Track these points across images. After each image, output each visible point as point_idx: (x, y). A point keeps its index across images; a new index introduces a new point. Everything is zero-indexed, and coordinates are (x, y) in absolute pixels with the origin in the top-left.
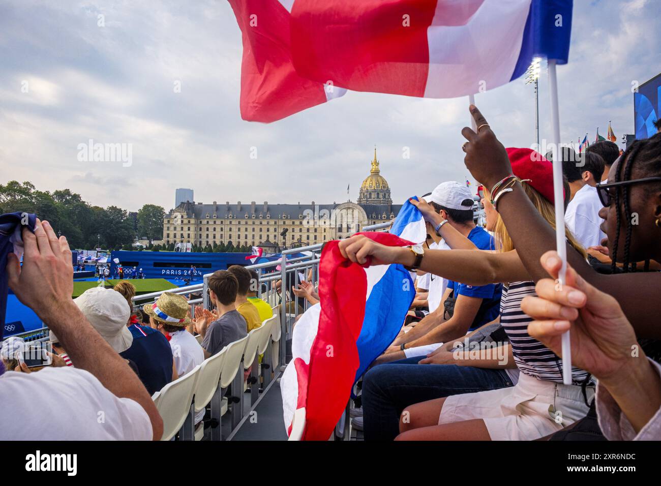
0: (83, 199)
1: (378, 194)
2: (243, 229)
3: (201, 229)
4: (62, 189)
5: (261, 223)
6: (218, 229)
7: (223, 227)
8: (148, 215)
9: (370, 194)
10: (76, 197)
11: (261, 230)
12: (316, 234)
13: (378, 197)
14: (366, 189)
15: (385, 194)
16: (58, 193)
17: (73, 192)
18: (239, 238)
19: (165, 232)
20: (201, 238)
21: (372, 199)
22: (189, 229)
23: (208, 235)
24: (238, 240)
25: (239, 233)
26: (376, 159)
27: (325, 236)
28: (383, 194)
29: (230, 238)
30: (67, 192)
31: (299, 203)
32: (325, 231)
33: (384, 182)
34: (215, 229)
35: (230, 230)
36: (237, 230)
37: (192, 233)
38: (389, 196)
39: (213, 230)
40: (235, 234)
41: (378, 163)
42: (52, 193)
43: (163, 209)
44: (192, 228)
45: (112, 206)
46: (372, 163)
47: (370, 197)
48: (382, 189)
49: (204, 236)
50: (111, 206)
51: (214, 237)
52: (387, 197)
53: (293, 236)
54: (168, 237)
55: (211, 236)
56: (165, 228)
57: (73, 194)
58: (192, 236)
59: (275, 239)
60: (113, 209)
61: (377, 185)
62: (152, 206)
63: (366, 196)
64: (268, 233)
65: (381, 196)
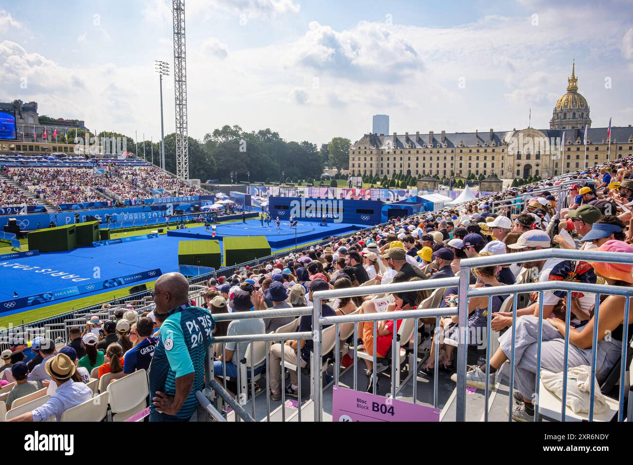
0: (281, 137)
1: (574, 114)
2: (421, 159)
3: (382, 160)
4: (264, 129)
5: (438, 152)
6: (398, 159)
7: (403, 156)
8: (337, 148)
9: (565, 114)
10: (275, 135)
11: (438, 159)
12: (493, 162)
13: (574, 117)
14: (560, 109)
15: (583, 114)
16: (261, 132)
17: (272, 131)
18: (417, 166)
19: (351, 163)
20: (382, 167)
21: (567, 120)
22: (371, 159)
23: (388, 164)
24: (416, 169)
25: (417, 162)
26: (573, 75)
27: (502, 164)
28: (580, 113)
29: (409, 166)
30: (268, 131)
31: (477, 131)
32: (503, 159)
33: (582, 100)
34: (395, 159)
35: (409, 159)
36: (416, 159)
37: (374, 163)
38: (588, 115)
39: (393, 160)
40: (413, 163)
41: (577, 80)
42: (257, 132)
43: (349, 141)
44: (374, 158)
45: (305, 141)
46: (569, 80)
47: (565, 118)
48: (579, 108)
49: (385, 166)
50: (303, 141)
51: (395, 166)
52: (585, 116)
53: (470, 164)
54: (353, 166)
55: (391, 166)
56: (351, 159)
57: (272, 132)
58: (374, 165)
59: (452, 167)
60: (306, 143)
61: (574, 104)
62: (340, 139)
63: (560, 117)
64: (445, 162)
65: (577, 116)
